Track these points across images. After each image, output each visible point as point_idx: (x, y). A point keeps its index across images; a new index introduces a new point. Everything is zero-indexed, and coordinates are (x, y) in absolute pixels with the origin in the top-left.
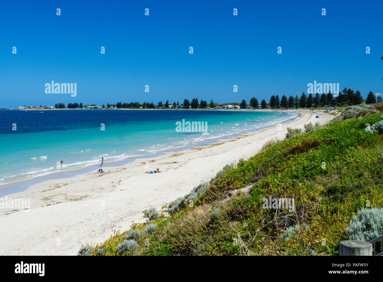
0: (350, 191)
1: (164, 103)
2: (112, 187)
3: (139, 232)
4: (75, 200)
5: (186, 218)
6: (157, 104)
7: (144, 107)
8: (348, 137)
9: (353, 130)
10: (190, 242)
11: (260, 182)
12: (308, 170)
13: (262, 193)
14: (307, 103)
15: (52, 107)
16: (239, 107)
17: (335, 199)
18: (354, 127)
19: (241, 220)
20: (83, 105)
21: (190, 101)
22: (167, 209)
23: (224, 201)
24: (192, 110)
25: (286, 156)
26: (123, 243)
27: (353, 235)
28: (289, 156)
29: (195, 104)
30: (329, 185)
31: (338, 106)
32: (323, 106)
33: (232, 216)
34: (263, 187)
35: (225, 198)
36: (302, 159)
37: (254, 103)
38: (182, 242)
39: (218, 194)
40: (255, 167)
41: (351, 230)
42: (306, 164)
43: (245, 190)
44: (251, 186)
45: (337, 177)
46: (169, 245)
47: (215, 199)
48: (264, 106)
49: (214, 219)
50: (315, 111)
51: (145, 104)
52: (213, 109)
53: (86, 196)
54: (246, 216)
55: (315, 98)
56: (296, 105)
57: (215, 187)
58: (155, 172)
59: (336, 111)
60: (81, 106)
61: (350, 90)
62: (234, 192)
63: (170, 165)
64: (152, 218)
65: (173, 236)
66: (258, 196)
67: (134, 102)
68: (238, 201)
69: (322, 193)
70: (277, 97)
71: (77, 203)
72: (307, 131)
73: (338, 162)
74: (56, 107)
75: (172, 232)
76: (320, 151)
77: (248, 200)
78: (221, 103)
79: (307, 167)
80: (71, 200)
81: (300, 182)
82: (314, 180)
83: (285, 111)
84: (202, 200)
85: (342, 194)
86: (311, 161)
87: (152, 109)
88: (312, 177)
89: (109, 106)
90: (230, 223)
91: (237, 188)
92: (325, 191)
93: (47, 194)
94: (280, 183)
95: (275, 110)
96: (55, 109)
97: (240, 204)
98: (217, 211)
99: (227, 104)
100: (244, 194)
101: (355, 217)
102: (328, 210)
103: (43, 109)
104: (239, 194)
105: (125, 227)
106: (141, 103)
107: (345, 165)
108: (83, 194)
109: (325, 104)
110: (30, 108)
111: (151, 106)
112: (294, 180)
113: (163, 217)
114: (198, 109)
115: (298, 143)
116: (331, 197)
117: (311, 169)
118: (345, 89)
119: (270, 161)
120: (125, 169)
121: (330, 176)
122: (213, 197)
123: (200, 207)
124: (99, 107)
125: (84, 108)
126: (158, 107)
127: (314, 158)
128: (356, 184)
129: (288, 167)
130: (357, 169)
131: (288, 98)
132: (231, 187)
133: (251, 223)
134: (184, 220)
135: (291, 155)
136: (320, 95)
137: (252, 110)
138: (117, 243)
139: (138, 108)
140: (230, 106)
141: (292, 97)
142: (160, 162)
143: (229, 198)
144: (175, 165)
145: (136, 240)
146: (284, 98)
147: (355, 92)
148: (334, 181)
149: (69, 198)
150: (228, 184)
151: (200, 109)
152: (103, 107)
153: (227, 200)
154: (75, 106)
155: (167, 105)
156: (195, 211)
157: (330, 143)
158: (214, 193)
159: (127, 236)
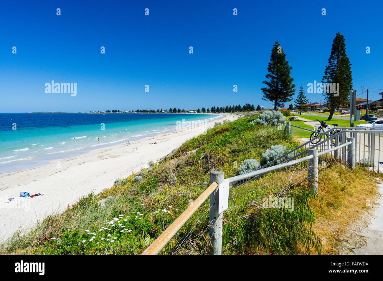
0: (242, 151)
1: (160, 110)
2: (133, 151)
3: (144, 172)
4: (114, 157)
5: (166, 165)
6: (157, 111)
7: (150, 112)
8: (242, 126)
9: (245, 123)
10: (167, 176)
11: (201, 148)
12: (223, 142)
13: (202, 153)
14: (229, 110)
15: (104, 112)
16: (196, 112)
17: (235, 155)
18: (245, 122)
19: (191, 166)
20: (120, 111)
21: (173, 109)
22: (159, 161)
23: (184, 157)
24: (173, 113)
25: (213, 135)
26: (136, 178)
27: (241, 172)
28: (215, 135)
29: (175, 110)
30: (233, 149)
31: (243, 112)
32: (236, 112)
33: (188, 164)
34: (202, 150)
35: (185, 155)
36: (221, 136)
37: (204, 110)
38: (163, 177)
39: (181, 153)
40: (199, 140)
41: (241, 170)
42: (222, 139)
43: (194, 151)
44: (197, 150)
45: (236, 145)
46: (157, 178)
47: (180, 156)
48: (208, 111)
49: (178, 165)
50: (232, 114)
51: (150, 110)
52: (184, 113)
53: (120, 155)
54: (194, 164)
55: (232, 108)
56: (224, 111)
57: (180, 150)
58: (154, 143)
59: (242, 114)
60: (119, 111)
61: (249, 104)
62: (189, 153)
63: (161, 140)
64: (151, 166)
65: (159, 174)
66: (200, 154)
67: (145, 109)
68: (190, 157)
69: (229, 152)
70: (215, 107)
71: (115, 159)
72: (224, 123)
73: (237, 138)
74: (106, 112)
75: (159, 172)
76: (229, 133)
77: (195, 156)
78: (187, 110)
79: (223, 140)
80: (112, 157)
81: (219, 147)
82: (226, 146)
83: (218, 114)
84: (173, 156)
85: (238, 153)
86: (225, 137)
87: (154, 113)
88: (225, 145)
89: (133, 111)
90: (186, 167)
91: (190, 151)
92: (231, 152)
93: (100, 155)
94: (210, 148)
95: (214, 113)
96: (106, 113)
97: (191, 158)
98: (180, 162)
99: (190, 111)
100: (193, 153)
101: (242, 163)
102: (231, 160)
103: (100, 113)
104: (191, 154)
105: (138, 170)
106: (149, 110)
107: (240, 139)
108: (118, 154)
109: (237, 111)
110: (93, 112)
111: (154, 111)
112: (217, 146)
113: (156, 165)
114: (176, 113)
115: (219, 129)
116: (233, 154)
117: (225, 141)
118: (247, 104)
119: (206, 138)
120: (140, 142)
121: (233, 145)
122: (179, 155)
123: (173, 160)
124: (128, 112)
125: (120, 113)
126: (157, 112)
127: (226, 136)
128: (245, 148)
129: (214, 140)
130: (246, 141)
131: (220, 108)
132: (187, 150)
133: (196, 167)
134: (165, 166)
135: (216, 135)
136: (235, 107)
137: (202, 114)
138: (133, 178)
139: (147, 112)
140: (192, 112)
141: (222, 108)
142: (156, 139)
143: (186, 155)
144: (164, 140)
145: (142, 176)
146: (218, 108)
147: (251, 105)
148: (235, 147)
149: (111, 156)
150: (186, 148)
151: (178, 113)
152: (130, 112)
153: (185, 156)
154: (116, 111)
155: (161, 111)
156: (170, 162)
157: (234, 129)
158: (179, 153)
159: (138, 174)
